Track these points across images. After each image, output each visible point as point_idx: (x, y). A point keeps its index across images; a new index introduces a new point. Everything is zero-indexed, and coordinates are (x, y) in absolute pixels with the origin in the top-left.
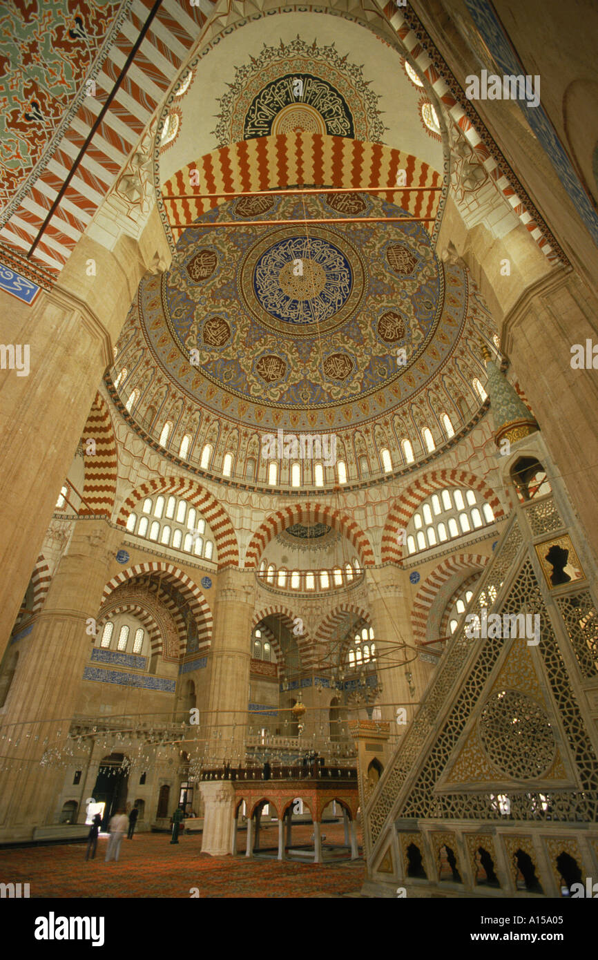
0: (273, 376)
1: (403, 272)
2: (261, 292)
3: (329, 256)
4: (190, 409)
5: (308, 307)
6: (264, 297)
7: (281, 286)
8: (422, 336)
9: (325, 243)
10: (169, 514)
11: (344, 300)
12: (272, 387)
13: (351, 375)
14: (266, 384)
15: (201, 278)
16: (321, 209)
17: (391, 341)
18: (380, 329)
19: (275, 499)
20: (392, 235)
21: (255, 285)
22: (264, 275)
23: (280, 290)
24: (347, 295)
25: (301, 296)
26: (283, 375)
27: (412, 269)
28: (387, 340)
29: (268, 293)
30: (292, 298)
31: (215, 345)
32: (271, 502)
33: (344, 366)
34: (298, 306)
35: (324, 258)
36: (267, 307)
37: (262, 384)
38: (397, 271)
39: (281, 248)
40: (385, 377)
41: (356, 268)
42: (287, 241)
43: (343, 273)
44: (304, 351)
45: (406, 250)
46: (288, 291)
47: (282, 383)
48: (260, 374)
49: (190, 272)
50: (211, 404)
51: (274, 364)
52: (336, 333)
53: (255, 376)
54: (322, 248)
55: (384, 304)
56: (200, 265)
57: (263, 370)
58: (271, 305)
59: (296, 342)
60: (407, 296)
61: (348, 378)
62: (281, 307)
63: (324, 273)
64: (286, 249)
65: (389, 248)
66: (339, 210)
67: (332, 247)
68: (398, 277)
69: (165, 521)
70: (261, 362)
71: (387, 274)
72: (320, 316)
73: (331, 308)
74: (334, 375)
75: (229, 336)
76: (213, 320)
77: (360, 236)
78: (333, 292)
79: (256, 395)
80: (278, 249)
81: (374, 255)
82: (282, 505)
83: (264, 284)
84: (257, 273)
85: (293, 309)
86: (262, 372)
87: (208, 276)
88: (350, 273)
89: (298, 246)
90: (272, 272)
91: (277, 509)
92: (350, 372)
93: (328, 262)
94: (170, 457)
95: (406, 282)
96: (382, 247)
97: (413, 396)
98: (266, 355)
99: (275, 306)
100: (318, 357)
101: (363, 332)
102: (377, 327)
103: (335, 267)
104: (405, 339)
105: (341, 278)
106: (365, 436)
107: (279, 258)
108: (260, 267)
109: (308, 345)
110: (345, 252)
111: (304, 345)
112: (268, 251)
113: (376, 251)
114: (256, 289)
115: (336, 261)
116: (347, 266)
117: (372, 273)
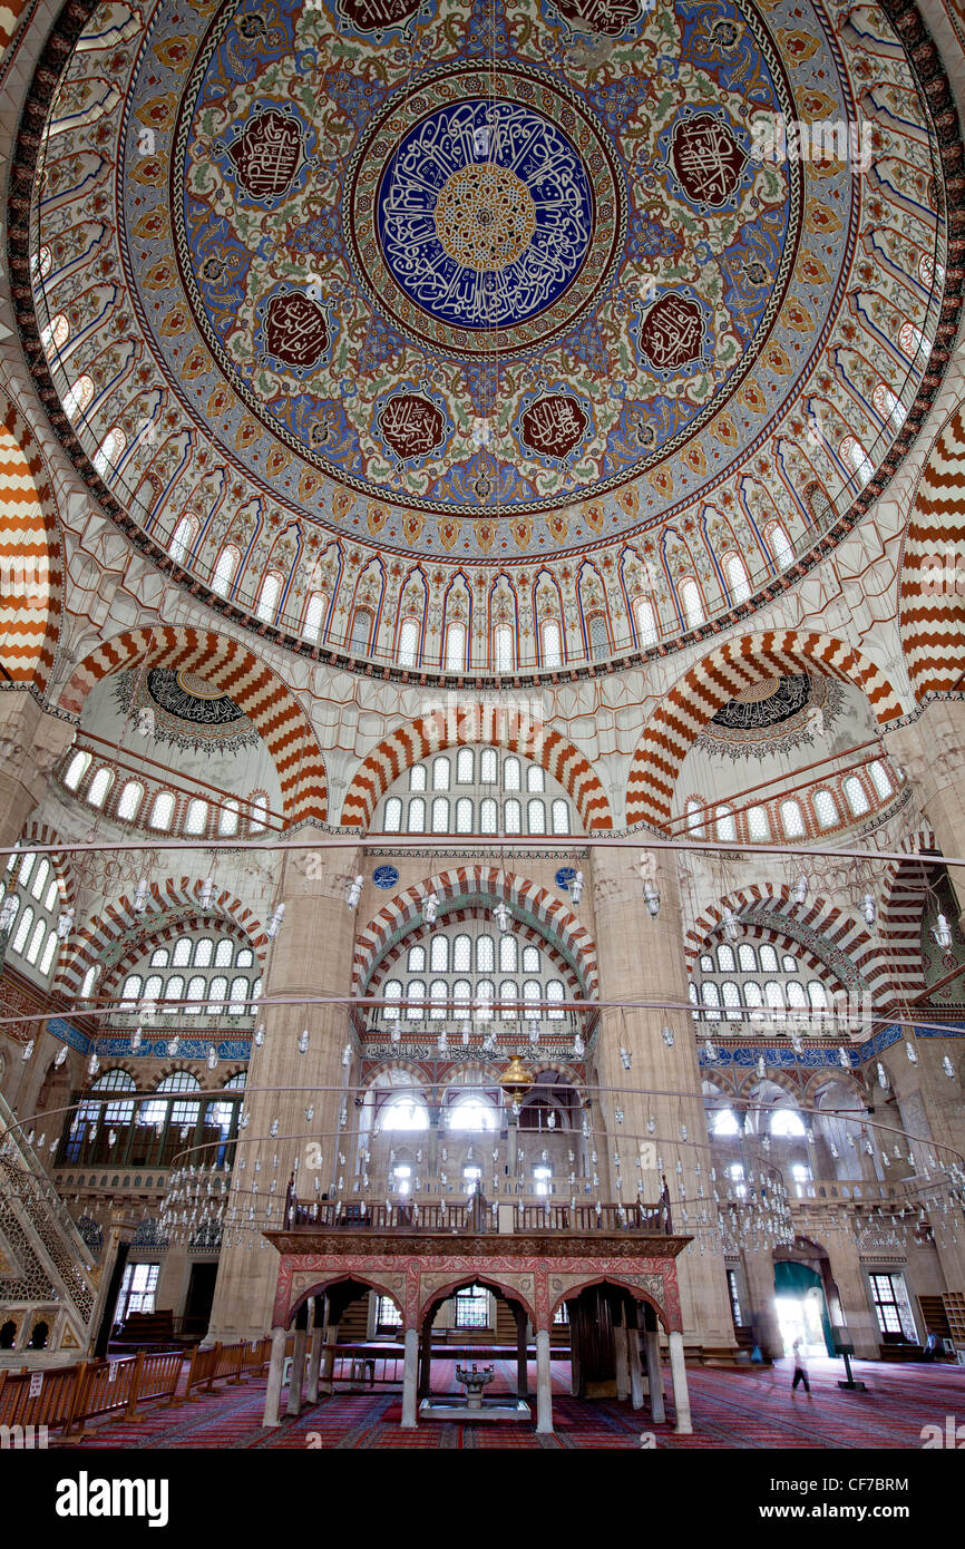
0: (723, 148)
1: (279, 122)
3: (405, 224)
5: (526, 161)
6: (567, 262)
7: (526, 243)
9: (389, 255)
11: (450, 113)
14: (748, 161)
15: (578, 416)
16: (344, 335)
20: (258, 223)
21: (552, 296)
23: (535, 240)
24: (435, 119)
25: (518, 192)
26: (709, 122)
27: (254, 128)
29: (555, 260)
30: (532, 205)
34: (539, 182)
35: (415, 225)
36: (582, 244)
37: (752, 173)
38: (292, 128)
39: (457, 309)
41: (375, 165)
42: (438, 312)
43: (408, 170)
44: (624, 98)
45: (247, 181)
46: (526, 224)
47: (730, 117)
48: (729, 187)
49: (570, 445)
50: (820, 318)
51: (696, 159)
52: (528, 61)
53: (741, 199)
54: (402, 250)
55: (367, 52)
57: (718, 180)
58: (573, 238)
59: (616, 134)
60: (299, 56)
62: (565, 215)
63: (442, 195)
64: (454, 300)
65: (280, 188)
66: (320, 316)
67: (386, 241)
68: (298, 111)
70: (703, 196)
71: (318, 122)
72: (524, 122)
73: (489, 117)
75: (672, 298)
76: (650, 351)
77: (323, 235)
78: (458, 143)
80: (463, 313)
81: (321, 178)
83: (540, 281)
84: (529, 309)
85: (554, 189)
86: (725, 180)
87: (571, 402)
88: (395, 161)
89: (434, 285)
90: (512, 283)
93: (416, 213)
95: (285, 94)
96: (293, 195)
98: (683, 189)
99: (571, 227)
101: (467, 13)
102: (422, 6)
103: (412, 194)
105: (419, 160)
107: (479, 294)
108: (516, 313)
109: (604, 99)
110: (369, 214)
111: (610, 107)
112: (477, 326)
113: (310, 188)
114: (559, 289)
115: (401, 205)
116: (386, 180)
117: (349, 138)
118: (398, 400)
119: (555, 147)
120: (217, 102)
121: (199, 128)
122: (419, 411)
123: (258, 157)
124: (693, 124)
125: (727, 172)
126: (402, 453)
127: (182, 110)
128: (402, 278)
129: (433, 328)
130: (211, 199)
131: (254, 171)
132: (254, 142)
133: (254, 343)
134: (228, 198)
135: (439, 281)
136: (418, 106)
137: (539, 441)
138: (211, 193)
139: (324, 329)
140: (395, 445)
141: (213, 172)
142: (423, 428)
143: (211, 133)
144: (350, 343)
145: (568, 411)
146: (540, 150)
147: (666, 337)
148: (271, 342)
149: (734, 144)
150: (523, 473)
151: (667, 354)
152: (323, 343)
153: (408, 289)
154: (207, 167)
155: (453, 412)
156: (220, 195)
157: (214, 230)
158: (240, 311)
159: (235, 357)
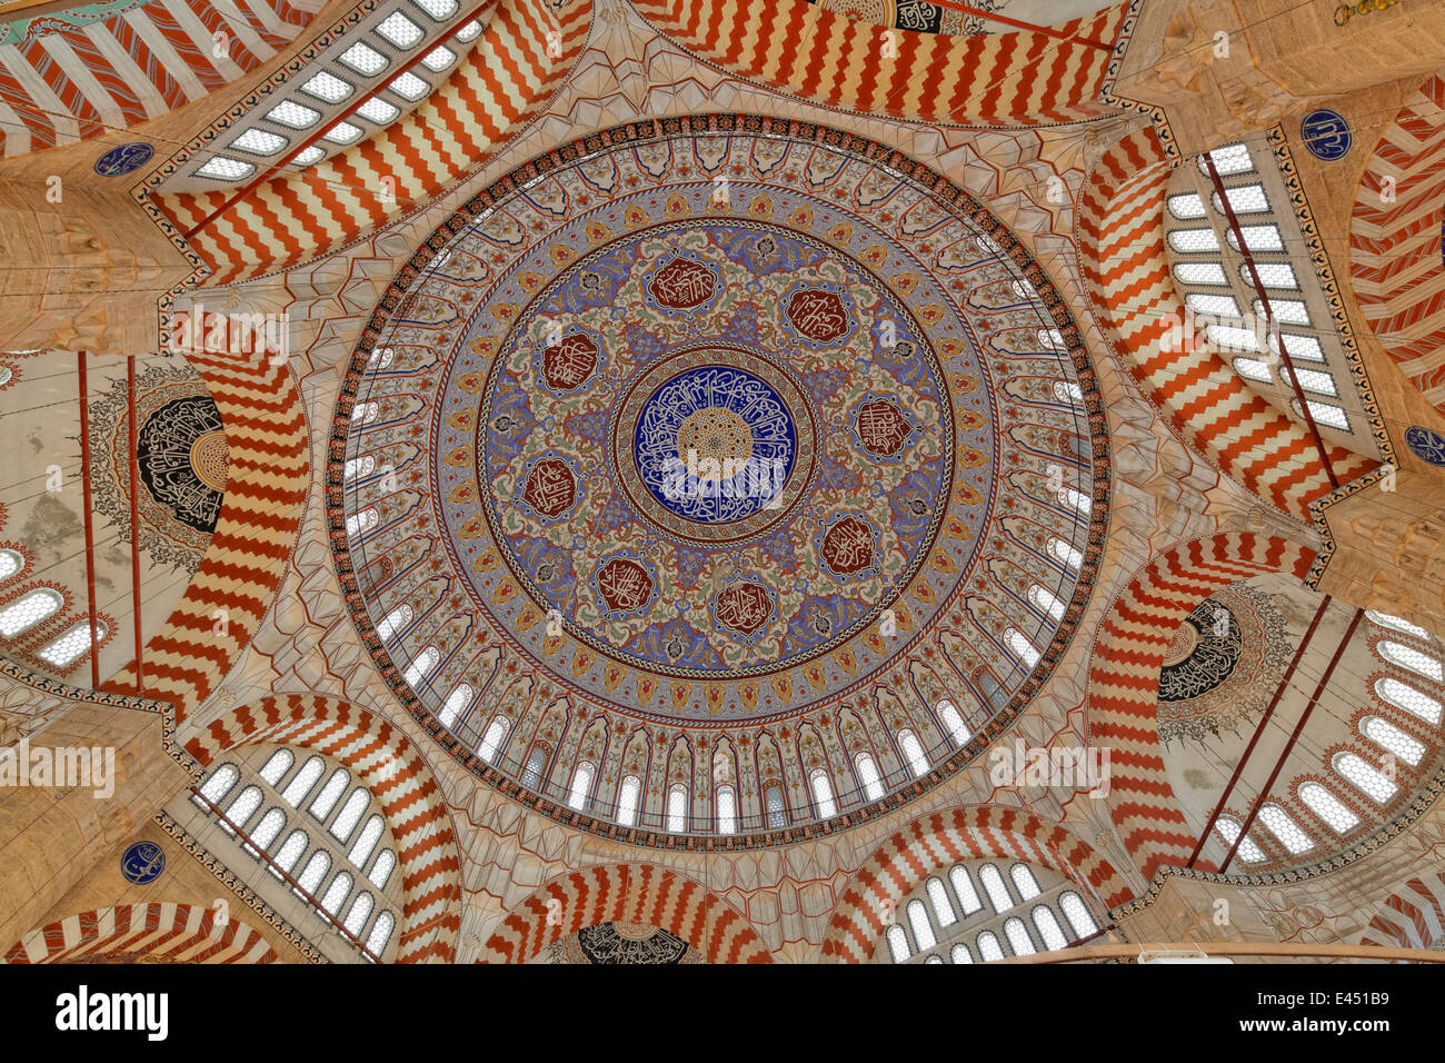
0: (624, 600)
1: (881, 450)
2: (645, 447)
3: (766, 412)
4: (456, 603)
6: (647, 458)
7: (679, 448)
8: (903, 561)
9: (767, 388)
10: (321, 808)
12: (617, 618)
13: (765, 625)
14: (608, 611)
15: (561, 384)
16: (775, 324)
17: (844, 570)
18: (827, 547)
19: (577, 838)
20: (875, 383)
21: (639, 431)
22: (658, 419)
23: (675, 454)
26: (642, 602)
27: (898, 445)
28: (837, 568)
29: (654, 452)
31: (541, 509)
32: (567, 843)
33: (753, 607)
35: (758, 415)
36: (646, 475)
37: (601, 609)
38: (871, 448)
39: (697, 380)
40: (828, 635)
41: (805, 439)
42: (709, 370)
43: (781, 445)
44: (689, 569)
45: (893, 410)
47: (636, 616)
48: (603, 588)
49: (547, 363)
50: (497, 612)
51: (630, 580)
52: (749, 546)
53: (592, 590)
54: (759, 396)
55: (841, 505)
56: (567, 360)
57: (610, 584)
58: (654, 473)
59: (678, 548)
60: (883, 492)
61: (760, 628)
63: (751, 440)
64: (702, 384)
65: (866, 408)
66: (802, 331)
67: (773, 396)
68: (871, 459)
69: (300, 819)
70: (609, 568)
71: (854, 454)
72: (729, 512)
73: (751, 503)
74: (734, 622)
75: (570, 503)
76: (553, 465)
77: (822, 384)
79: (585, 625)
80: (691, 380)
81: (838, 420)
82: (588, 859)
83: (652, 434)
84: (648, 412)
86: (608, 588)
87: (572, 386)
88: (792, 447)
89: (723, 385)
90: (671, 419)
91: (575, 865)
92: (763, 619)
93: (762, 422)
94: (384, 666)
95: (884, 469)
96: (854, 405)
97: (881, 669)
98: (622, 559)
99: (660, 479)
100: (709, 584)
101: (797, 551)
102: (822, 544)
103: (771, 432)
104: (871, 568)
105: (778, 455)
106: (781, 742)
107: (688, 398)
108: (655, 404)
109: (697, 558)
110: (794, 409)
111: (692, 558)
112: (675, 380)
113: (844, 411)
114: (639, 439)
115: (775, 423)
116: (791, 434)
117: (829, 450)
118: (706, 297)
119: (703, 512)
120: (928, 460)
121: (938, 444)
122: (683, 298)
123: (888, 426)
124: (647, 593)
125: (611, 592)
126: (679, 262)
127: (954, 456)
128: (749, 378)
129: (709, 358)
130: (917, 397)
131: (889, 416)
132: (895, 435)
133: (853, 299)
134: (904, 398)
135: (722, 389)
136: (795, 486)
137: (572, 344)
138: (918, 401)
139: (795, 323)
140: (690, 265)
141: (921, 415)
142: (673, 289)
143: (928, 440)
144: (769, 319)
145: (569, 380)
146: (710, 504)
147: (551, 482)
148: (837, 302)
149: (622, 608)
150: (567, 315)
151: (542, 475)
152: (791, 313)
153: (741, 374)
154: (926, 418)
155: (655, 313)
156: (911, 399)
157: (910, 375)
158: (872, 321)
159: (868, 288)
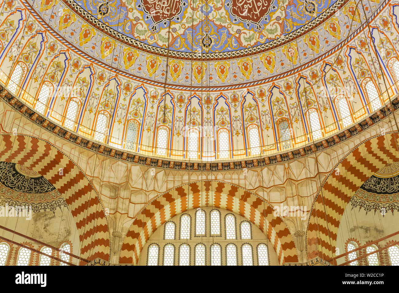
120: (133, 26)
121: (142, 37)
130: (175, 35)
134: (177, 26)
138: (172, 35)
141: (163, 32)
143: (146, 31)
154: (160, 35)
156: (175, 30)
157: (189, 37)
158: (232, 32)
159: (252, 43)
